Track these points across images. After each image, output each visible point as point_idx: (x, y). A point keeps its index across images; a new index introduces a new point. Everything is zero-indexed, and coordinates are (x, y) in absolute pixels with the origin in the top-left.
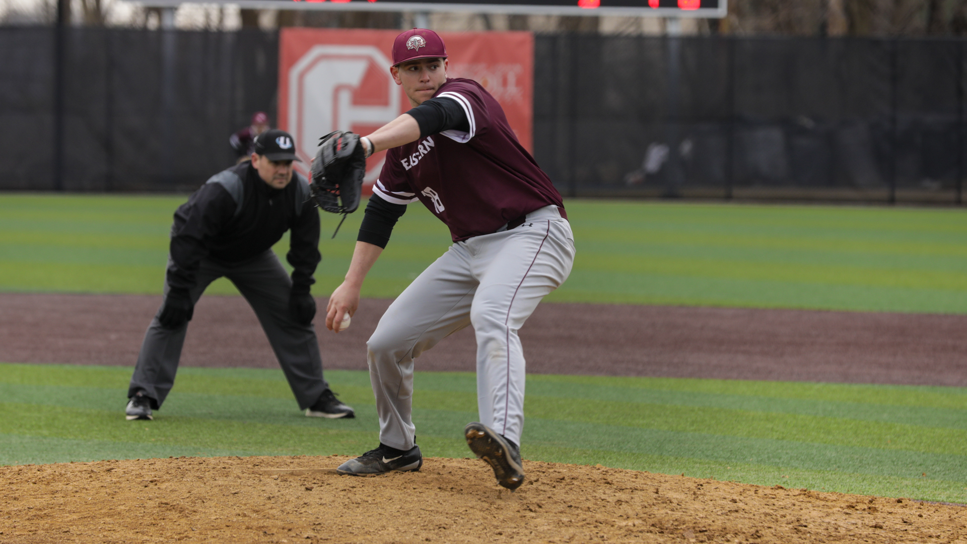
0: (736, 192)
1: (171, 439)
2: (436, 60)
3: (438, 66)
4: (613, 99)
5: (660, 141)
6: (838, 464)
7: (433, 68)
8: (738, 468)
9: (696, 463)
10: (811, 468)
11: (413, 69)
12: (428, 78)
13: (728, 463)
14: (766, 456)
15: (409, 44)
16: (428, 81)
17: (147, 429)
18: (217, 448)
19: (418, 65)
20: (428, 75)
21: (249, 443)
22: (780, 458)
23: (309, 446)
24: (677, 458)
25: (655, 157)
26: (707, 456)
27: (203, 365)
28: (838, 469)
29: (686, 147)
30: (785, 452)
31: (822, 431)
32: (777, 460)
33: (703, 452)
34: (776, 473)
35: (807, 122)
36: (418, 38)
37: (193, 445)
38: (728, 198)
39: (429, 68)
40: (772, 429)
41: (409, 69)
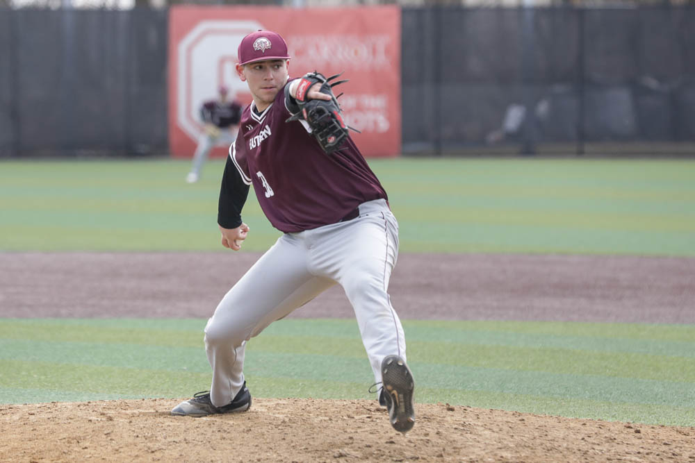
0: (588, 147)
1: (57, 385)
2: (280, 61)
3: (281, 66)
4: (475, 65)
5: (518, 102)
6: (664, 399)
7: (276, 67)
8: (571, 404)
9: (533, 399)
10: (639, 403)
11: (258, 68)
12: (272, 77)
13: (563, 399)
14: (598, 392)
15: (256, 46)
16: (272, 80)
17: (35, 376)
18: (97, 392)
19: (263, 64)
20: (272, 74)
21: (127, 387)
22: (611, 394)
23: (181, 389)
24: (516, 395)
25: (514, 117)
26: (544, 393)
27: (91, 316)
28: (664, 403)
29: (543, 108)
30: (616, 387)
31: (651, 368)
32: (608, 396)
33: (541, 389)
34: (607, 407)
35: (652, 83)
36: (264, 40)
37: (76, 389)
38: (580, 154)
39: (273, 67)
40: (606, 367)
41: (255, 68)
